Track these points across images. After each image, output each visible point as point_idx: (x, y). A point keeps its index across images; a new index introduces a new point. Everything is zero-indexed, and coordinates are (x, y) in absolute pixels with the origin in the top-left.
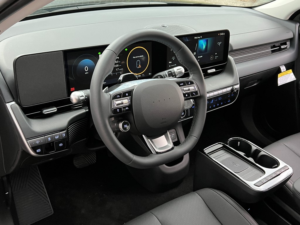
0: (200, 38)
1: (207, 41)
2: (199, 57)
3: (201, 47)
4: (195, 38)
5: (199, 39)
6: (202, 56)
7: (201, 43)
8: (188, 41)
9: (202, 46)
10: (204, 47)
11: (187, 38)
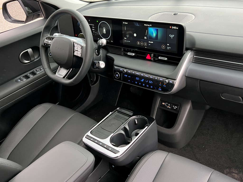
0: (150, 26)
1: (157, 30)
2: (149, 42)
3: (151, 35)
4: (145, 25)
5: (148, 26)
6: (152, 42)
7: (151, 31)
8: (138, 26)
9: (153, 33)
10: (154, 35)
11: (137, 23)
